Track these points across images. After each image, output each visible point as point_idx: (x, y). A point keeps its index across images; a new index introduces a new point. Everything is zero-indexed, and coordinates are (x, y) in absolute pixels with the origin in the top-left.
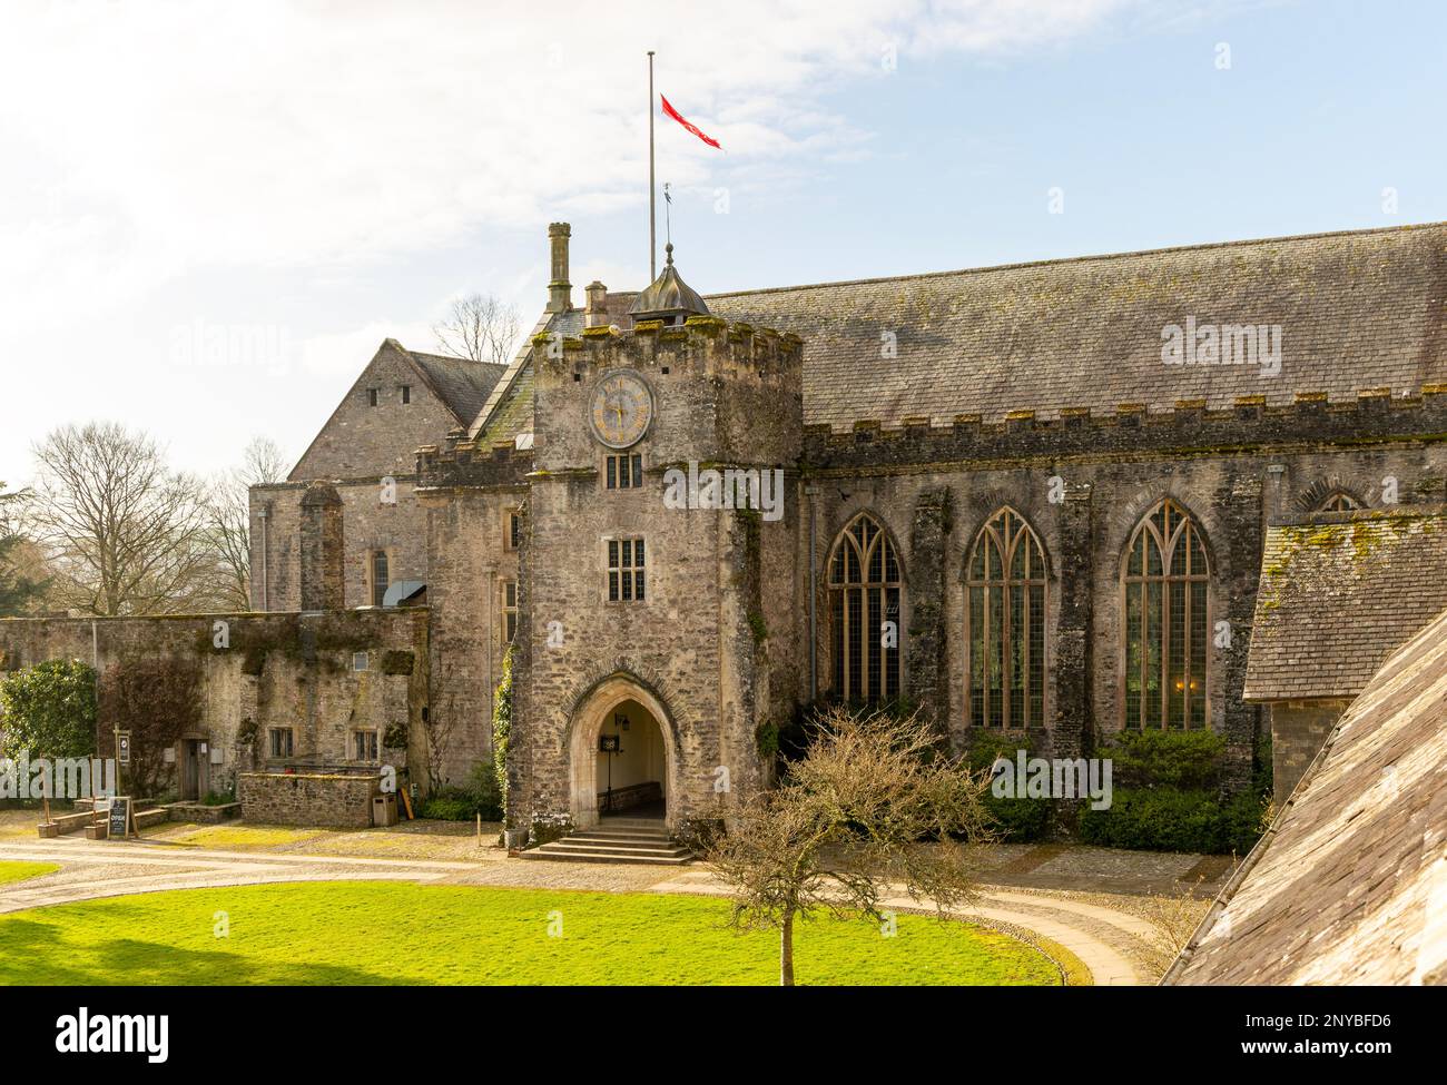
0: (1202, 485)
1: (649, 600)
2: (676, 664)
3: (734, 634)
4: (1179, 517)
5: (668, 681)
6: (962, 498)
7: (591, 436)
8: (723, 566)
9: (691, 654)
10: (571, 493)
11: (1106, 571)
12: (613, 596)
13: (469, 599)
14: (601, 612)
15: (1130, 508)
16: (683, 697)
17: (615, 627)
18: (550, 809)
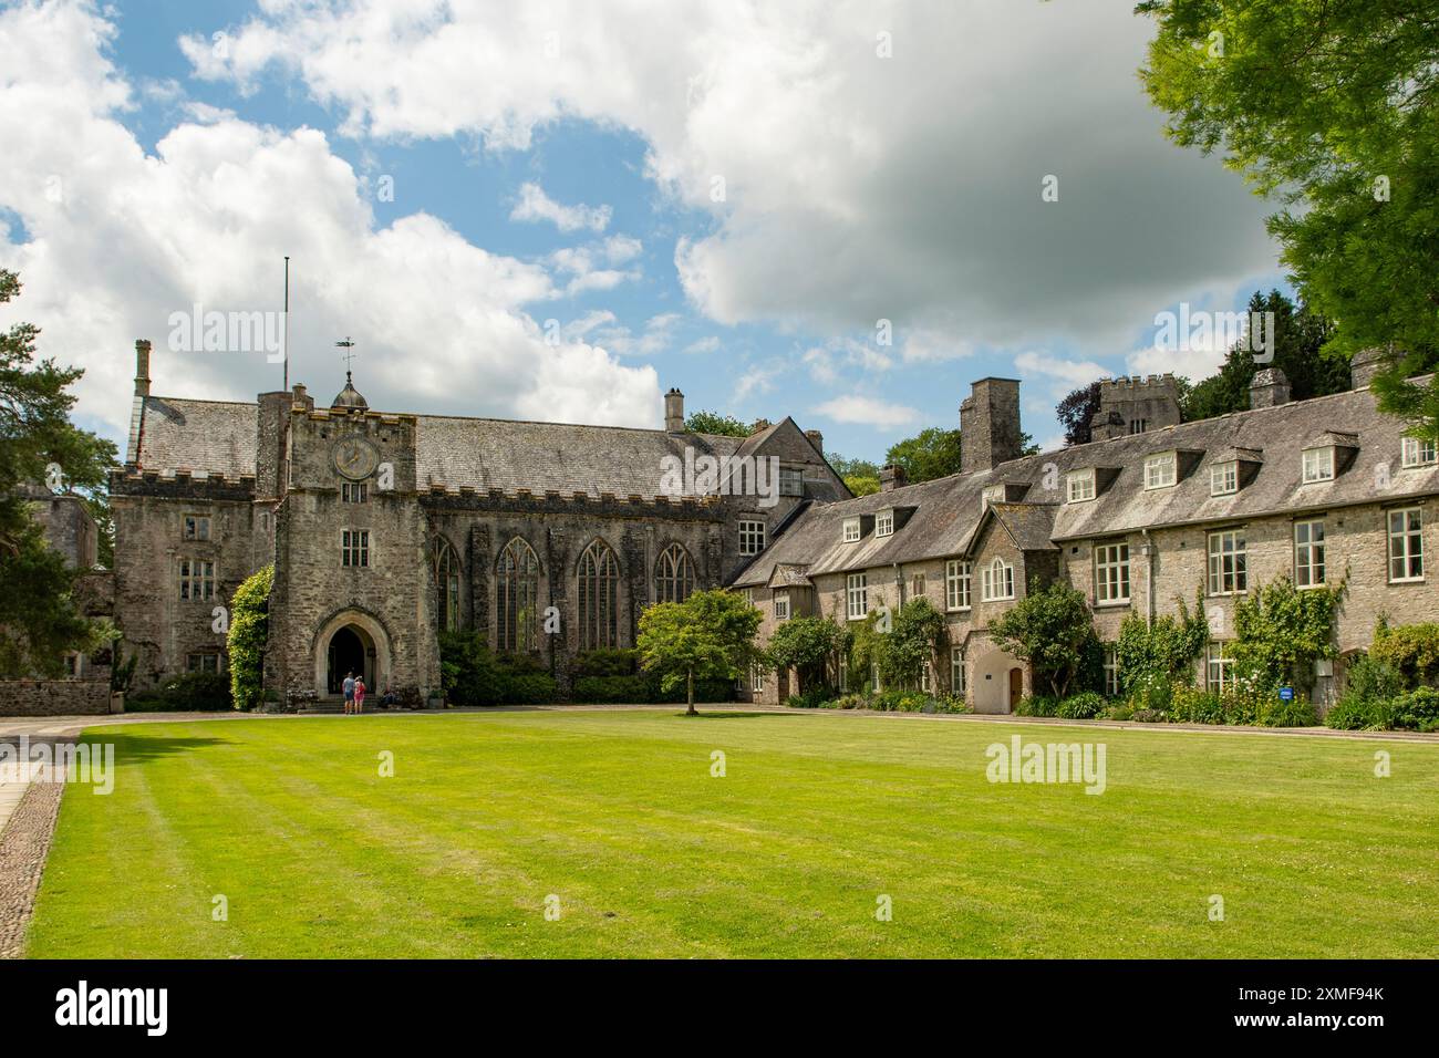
0: (615, 532)
1: (372, 565)
2: (390, 603)
3: (425, 587)
4: (603, 548)
5: (386, 612)
6: (494, 529)
7: (334, 470)
8: (420, 549)
9: (400, 597)
10: (319, 502)
11: (569, 572)
12: (346, 562)
13: (151, 570)
14: (340, 572)
15: (581, 542)
16: (395, 621)
17: (349, 580)
18: (300, 687)
